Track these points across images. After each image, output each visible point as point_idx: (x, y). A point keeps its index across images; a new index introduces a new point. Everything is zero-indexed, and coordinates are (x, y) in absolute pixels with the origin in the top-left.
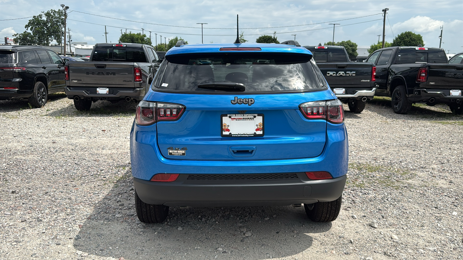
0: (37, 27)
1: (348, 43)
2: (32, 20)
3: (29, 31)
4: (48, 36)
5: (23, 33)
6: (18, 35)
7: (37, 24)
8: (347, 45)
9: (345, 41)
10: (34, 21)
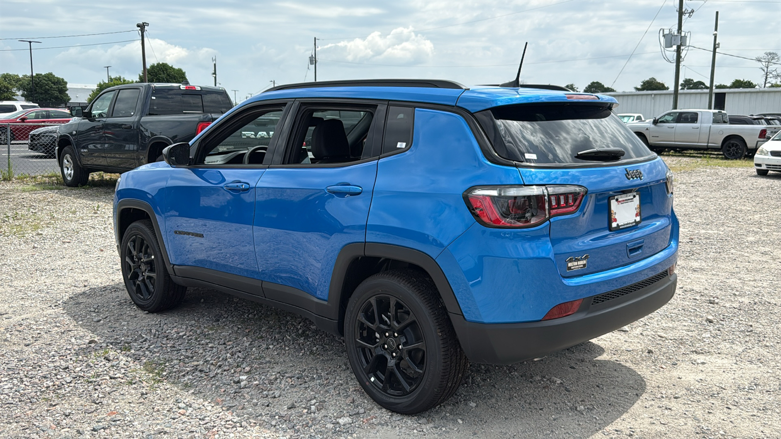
1: (48, 78)
8: (47, 81)
9: (43, 74)
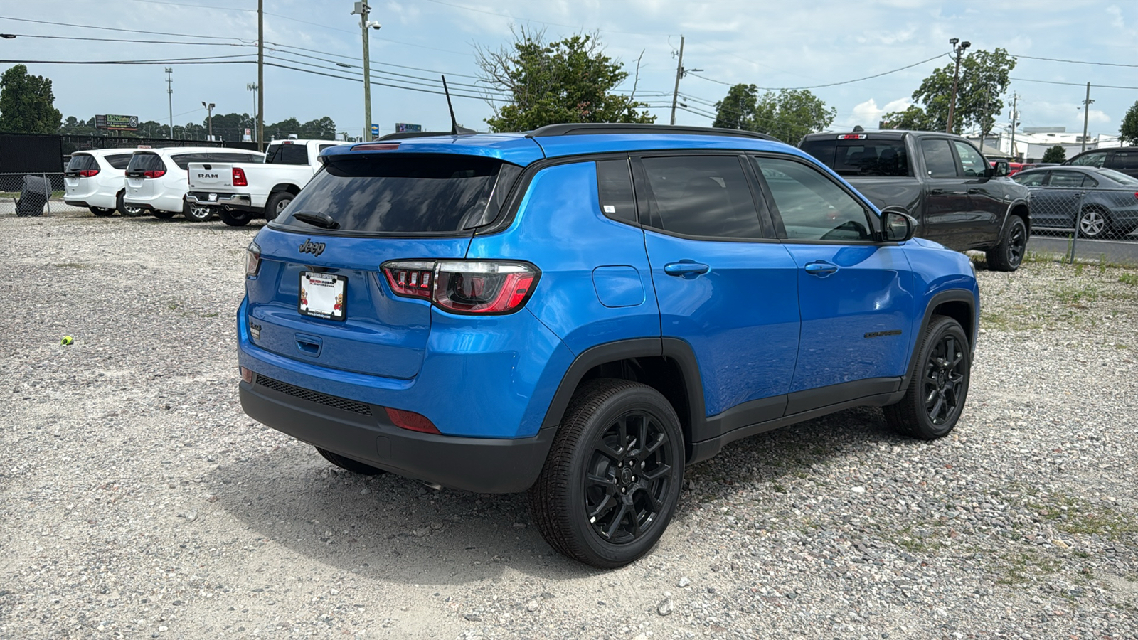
0: (940, 94)
2: (930, 79)
3: (921, 105)
4: (961, 114)
5: (905, 110)
6: (895, 115)
7: (941, 88)
10: (934, 81)
